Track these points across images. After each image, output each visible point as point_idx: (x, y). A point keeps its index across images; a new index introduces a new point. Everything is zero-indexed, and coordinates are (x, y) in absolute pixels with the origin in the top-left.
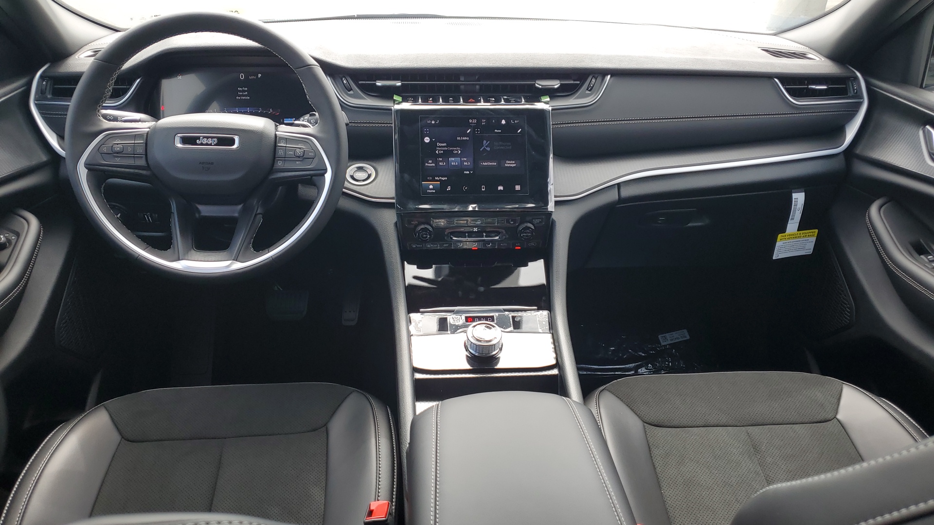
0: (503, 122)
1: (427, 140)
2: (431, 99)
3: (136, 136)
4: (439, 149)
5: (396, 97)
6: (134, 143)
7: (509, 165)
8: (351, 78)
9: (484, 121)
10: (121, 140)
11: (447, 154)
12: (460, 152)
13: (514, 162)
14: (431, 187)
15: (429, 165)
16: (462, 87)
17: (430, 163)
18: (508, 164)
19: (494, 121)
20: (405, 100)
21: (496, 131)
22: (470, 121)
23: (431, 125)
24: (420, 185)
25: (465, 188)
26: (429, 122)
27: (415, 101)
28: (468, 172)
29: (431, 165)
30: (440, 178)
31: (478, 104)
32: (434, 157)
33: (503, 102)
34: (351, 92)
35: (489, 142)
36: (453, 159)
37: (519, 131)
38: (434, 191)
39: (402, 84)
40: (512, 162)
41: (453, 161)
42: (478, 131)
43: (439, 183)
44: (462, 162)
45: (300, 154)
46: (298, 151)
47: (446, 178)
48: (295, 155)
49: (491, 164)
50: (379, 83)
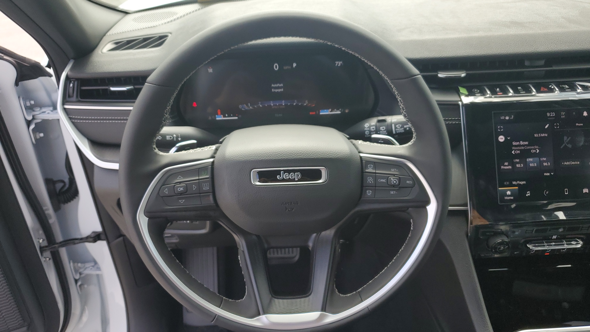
0: (585, 114)
1: (501, 139)
2: (498, 89)
3: (199, 170)
4: (516, 148)
5: (461, 90)
6: (199, 179)
9: (564, 113)
10: (184, 177)
11: (525, 154)
12: (538, 151)
14: (509, 193)
15: (505, 168)
17: (506, 166)
19: (574, 113)
20: (471, 93)
21: (577, 124)
22: (548, 114)
23: (504, 122)
24: (497, 191)
25: (546, 193)
26: (502, 118)
27: (483, 93)
28: (548, 174)
29: (508, 168)
30: (518, 182)
31: (553, 94)
32: (511, 158)
33: (580, 90)
35: (570, 138)
36: (531, 160)
38: (512, 198)
39: (467, 75)
41: (532, 162)
42: (557, 126)
43: (517, 188)
44: (541, 163)
45: (395, 182)
46: (393, 178)
47: (524, 182)
48: (389, 184)
49: (573, 163)
50: (441, 75)
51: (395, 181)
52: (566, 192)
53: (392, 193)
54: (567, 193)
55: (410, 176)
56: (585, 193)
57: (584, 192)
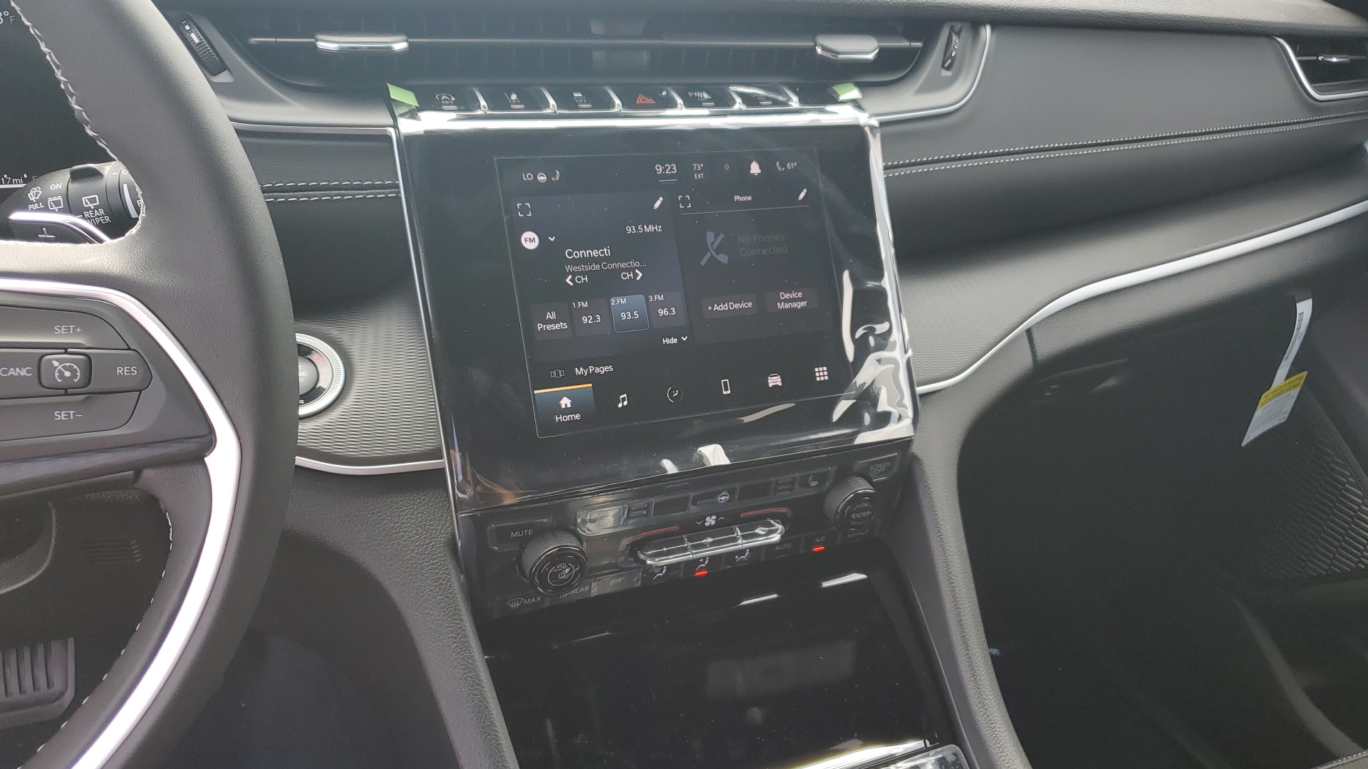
0: (755, 169)
1: (530, 240)
2: (514, 97)
4: (574, 268)
5: (396, 93)
7: (787, 306)
8: (214, 24)
9: (700, 166)
11: (604, 285)
12: (640, 274)
13: (800, 294)
14: (565, 402)
15: (549, 327)
16: (597, 56)
17: (550, 322)
18: (786, 301)
19: (727, 167)
20: (428, 102)
21: (737, 198)
22: (659, 169)
23: (534, 190)
24: (529, 400)
25: (671, 394)
26: (528, 177)
27: (465, 104)
28: (675, 341)
29: (557, 327)
30: (591, 369)
31: (669, 112)
32: (564, 299)
33: (739, 105)
34: (224, 78)
35: (722, 236)
36: (623, 301)
37: (802, 196)
38: (577, 417)
39: (410, 44)
40: (794, 295)
41: (624, 308)
42: (685, 202)
43: (591, 385)
44: (651, 308)
45: (67, 374)
46: (57, 360)
47: (609, 368)
48: (44, 383)
49: (736, 306)
50: (328, 44)
51: (69, 369)
52: (726, 390)
53: (61, 416)
54: (729, 392)
55: (129, 349)
56: (774, 386)
57: (770, 385)
